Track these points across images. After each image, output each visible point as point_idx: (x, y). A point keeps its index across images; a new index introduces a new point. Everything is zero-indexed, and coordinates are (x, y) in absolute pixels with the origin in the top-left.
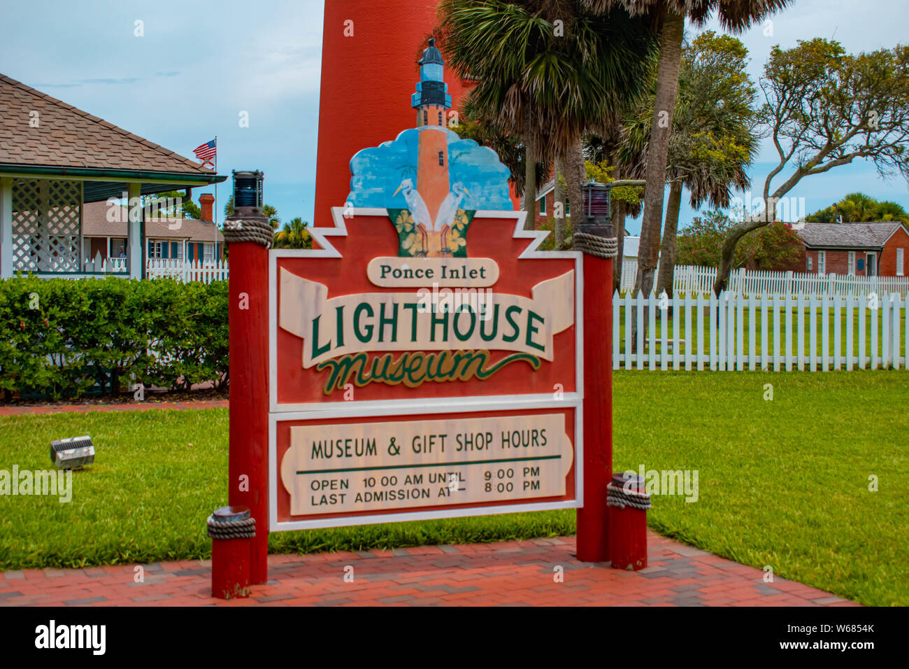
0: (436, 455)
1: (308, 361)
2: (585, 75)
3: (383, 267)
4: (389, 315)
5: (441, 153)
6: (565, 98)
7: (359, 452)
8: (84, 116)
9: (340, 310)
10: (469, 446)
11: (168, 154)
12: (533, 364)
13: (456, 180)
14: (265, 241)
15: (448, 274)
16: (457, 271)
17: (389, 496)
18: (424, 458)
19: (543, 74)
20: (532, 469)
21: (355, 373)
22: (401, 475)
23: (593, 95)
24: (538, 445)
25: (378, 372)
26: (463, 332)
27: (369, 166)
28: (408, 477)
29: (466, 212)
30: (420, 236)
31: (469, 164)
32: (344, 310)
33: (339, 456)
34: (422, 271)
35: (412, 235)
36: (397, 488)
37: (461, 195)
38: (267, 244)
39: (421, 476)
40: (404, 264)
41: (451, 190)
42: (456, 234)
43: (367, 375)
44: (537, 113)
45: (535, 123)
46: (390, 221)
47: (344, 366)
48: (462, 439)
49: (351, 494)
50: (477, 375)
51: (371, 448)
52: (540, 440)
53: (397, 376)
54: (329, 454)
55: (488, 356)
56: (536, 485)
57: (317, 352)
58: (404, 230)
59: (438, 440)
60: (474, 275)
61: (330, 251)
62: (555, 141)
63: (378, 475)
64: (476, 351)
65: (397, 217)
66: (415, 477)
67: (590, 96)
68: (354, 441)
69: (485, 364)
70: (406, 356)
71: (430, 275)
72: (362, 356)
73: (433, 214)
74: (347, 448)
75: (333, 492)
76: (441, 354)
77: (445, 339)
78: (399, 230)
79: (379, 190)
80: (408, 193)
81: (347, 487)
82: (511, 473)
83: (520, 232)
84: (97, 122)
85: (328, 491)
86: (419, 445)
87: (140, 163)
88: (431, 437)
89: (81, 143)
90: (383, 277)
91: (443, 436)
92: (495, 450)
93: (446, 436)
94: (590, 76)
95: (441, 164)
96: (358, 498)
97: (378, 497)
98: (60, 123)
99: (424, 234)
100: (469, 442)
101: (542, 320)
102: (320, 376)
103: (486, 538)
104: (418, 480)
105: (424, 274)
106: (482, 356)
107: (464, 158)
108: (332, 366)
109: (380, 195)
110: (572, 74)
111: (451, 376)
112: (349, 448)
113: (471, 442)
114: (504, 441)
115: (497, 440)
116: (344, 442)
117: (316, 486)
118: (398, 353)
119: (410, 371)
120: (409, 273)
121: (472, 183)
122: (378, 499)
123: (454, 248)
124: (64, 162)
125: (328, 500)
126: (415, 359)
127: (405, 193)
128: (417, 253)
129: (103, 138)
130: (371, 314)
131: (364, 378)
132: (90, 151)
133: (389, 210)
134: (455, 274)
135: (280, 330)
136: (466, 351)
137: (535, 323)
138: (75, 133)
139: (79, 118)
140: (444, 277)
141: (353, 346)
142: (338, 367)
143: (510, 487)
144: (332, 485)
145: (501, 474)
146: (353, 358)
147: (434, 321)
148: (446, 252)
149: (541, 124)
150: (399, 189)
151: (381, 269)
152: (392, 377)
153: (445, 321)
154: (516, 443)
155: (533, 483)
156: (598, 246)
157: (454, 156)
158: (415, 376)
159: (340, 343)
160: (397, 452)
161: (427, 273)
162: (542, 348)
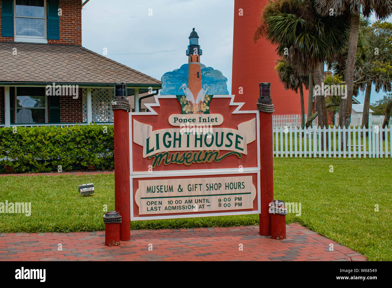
0: (198, 192)
1: (145, 155)
2: (320, 40)
3: (175, 118)
4: (177, 137)
5: (198, 73)
6: (312, 49)
7: (166, 190)
8: (118, 64)
9: (157, 135)
10: (211, 189)
11: (148, 77)
12: (238, 156)
13: (205, 83)
14: (126, 109)
15: (202, 120)
16: (206, 119)
17: (178, 208)
18: (193, 193)
19: (303, 41)
20: (239, 198)
21: (164, 160)
22: (183, 200)
23: (323, 48)
24: (241, 188)
25: (174, 159)
26: (209, 143)
27: (168, 79)
28: (186, 200)
29: (209, 96)
30: (190, 106)
31: (210, 77)
32: (159, 135)
33: (158, 192)
34: (191, 120)
35: (186, 106)
36: (182, 205)
37: (207, 89)
38: (127, 110)
39: (192, 200)
40: (183, 117)
41: (203, 87)
42: (205, 104)
43: (169, 160)
44: (301, 56)
45: (301, 60)
46: (177, 100)
47: (160, 157)
48: (208, 186)
49: (163, 207)
50: (214, 160)
51: (171, 189)
52: (242, 186)
53: (181, 161)
54: (154, 191)
55: (219, 153)
56: (240, 205)
57: (148, 152)
58: (183, 104)
59: (198, 186)
60: (213, 121)
61: (153, 112)
62: (309, 67)
63: (174, 200)
64: (214, 151)
65: (180, 98)
66: (189, 200)
67: (322, 48)
68: (164, 187)
69: (218, 155)
70: (185, 153)
71: (194, 121)
72: (167, 153)
73: (195, 97)
74: (161, 189)
75: (156, 206)
76: (199, 152)
77: (201, 146)
78: (181, 104)
79: (173, 88)
80: (185, 89)
81: (161, 204)
82: (230, 200)
83: (232, 103)
84: (123, 66)
85: (153, 206)
86: (191, 188)
87: (137, 81)
88: (195, 185)
89: (116, 74)
90: (175, 122)
91: (200, 185)
92: (222, 190)
93: (202, 184)
94: (322, 40)
95: (198, 77)
96: (166, 208)
97: (174, 208)
98: (108, 67)
99: (192, 105)
100: (211, 187)
101: (242, 138)
102: (150, 161)
103: (228, 225)
104: (191, 202)
105: (192, 121)
106: (217, 153)
107: (208, 74)
108: (154, 157)
109: (173, 90)
110: (315, 40)
111: (204, 161)
112: (162, 189)
113: (212, 187)
114: (226, 186)
115: (223, 186)
116: (160, 186)
117: (149, 203)
118: (181, 152)
119: (186, 159)
120: (185, 120)
121: (211, 84)
122: (174, 209)
123: (204, 110)
124: (109, 82)
125: (154, 209)
126: (189, 154)
127: (183, 89)
128: (189, 112)
129: (124, 72)
130: (170, 137)
131: (168, 162)
132: (119, 77)
133: (177, 96)
134: (205, 120)
135: (133, 143)
136: (210, 151)
137: (239, 139)
138: (114, 71)
139: (116, 65)
140: (200, 122)
141: (163, 149)
142: (157, 158)
143: (229, 205)
144: (155, 203)
145: (225, 200)
146: (163, 154)
147: (196, 139)
148: (201, 112)
149: (303, 61)
150: (181, 88)
151: (174, 119)
152: (179, 161)
153: (201, 139)
154: (232, 188)
155: (239, 203)
156: (265, 108)
157: (204, 74)
158: (189, 161)
159: (158, 148)
160: (182, 190)
161: (193, 120)
162: (242, 150)
